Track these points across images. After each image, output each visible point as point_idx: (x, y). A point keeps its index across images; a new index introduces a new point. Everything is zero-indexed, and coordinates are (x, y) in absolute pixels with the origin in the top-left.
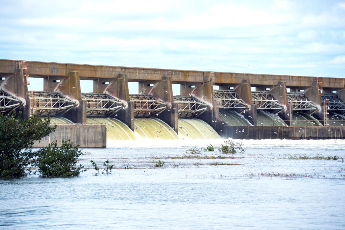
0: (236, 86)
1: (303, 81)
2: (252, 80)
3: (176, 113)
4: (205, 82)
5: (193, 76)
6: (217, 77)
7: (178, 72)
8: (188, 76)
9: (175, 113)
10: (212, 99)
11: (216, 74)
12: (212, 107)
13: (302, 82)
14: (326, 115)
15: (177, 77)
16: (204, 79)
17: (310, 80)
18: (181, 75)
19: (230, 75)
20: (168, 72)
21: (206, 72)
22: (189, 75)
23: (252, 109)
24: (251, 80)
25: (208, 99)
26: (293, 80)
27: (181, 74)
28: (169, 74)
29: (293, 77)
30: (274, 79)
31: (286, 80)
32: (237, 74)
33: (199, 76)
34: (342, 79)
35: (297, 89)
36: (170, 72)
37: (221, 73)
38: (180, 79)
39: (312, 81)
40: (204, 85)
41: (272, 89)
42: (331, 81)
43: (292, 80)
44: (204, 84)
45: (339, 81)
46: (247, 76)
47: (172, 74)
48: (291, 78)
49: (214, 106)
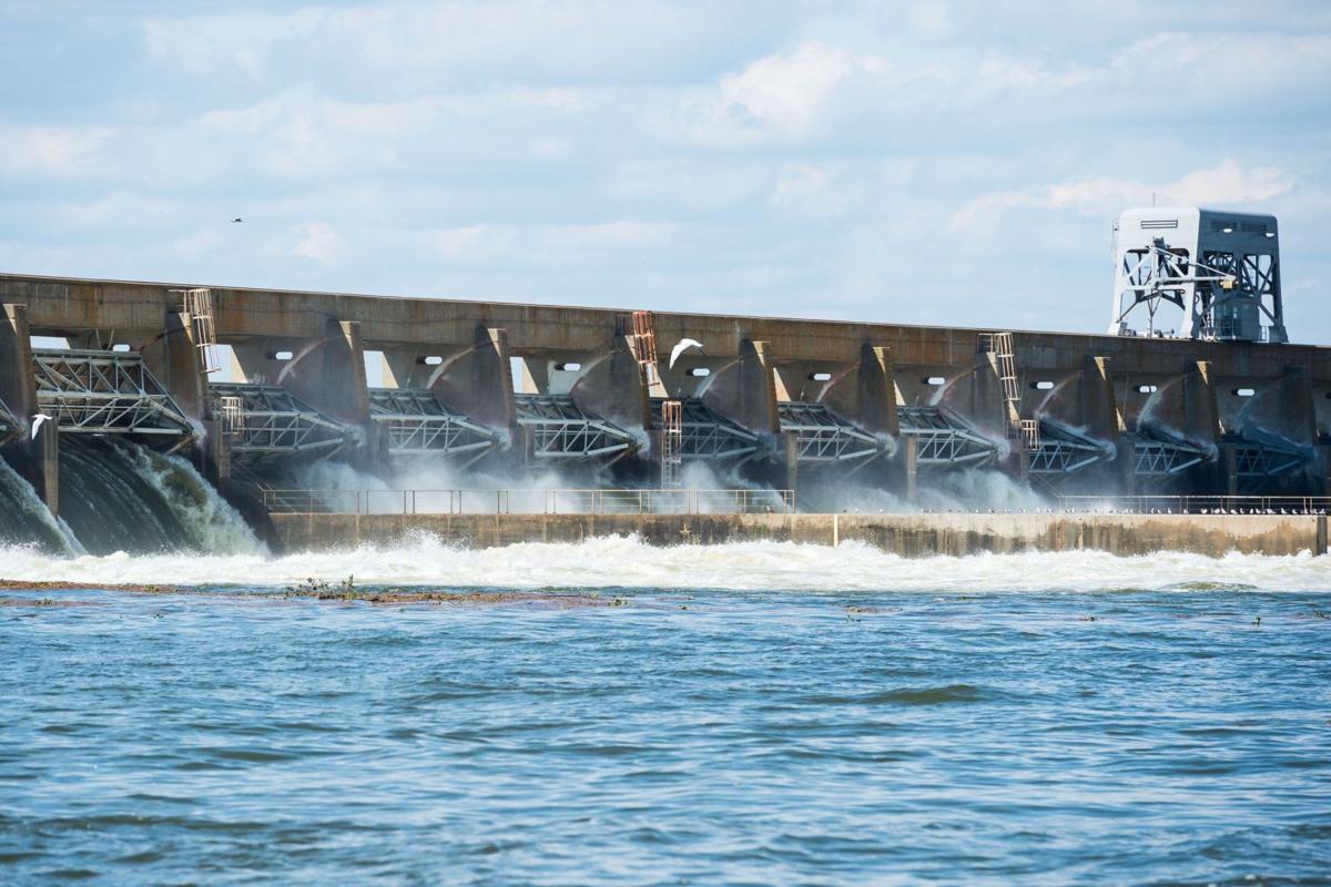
0: (303, 347)
1: (576, 325)
2: (370, 321)
3: (49, 458)
4: (173, 332)
5: (121, 302)
6: (223, 308)
7: (55, 286)
8: (101, 303)
9: (46, 461)
10: (201, 402)
11: (218, 297)
12: (202, 437)
13: (574, 331)
14: (670, 466)
15: (54, 306)
16: (167, 319)
17: (602, 323)
18: (70, 299)
19: (275, 299)
20: (15, 284)
21: (176, 288)
22: (106, 299)
23: (369, 445)
24: (364, 321)
25: (184, 402)
26: (533, 322)
27: (69, 294)
28: (19, 295)
29: (535, 310)
30: (458, 319)
31: (508, 321)
32: (304, 297)
33: (148, 302)
34: (731, 320)
35: (553, 359)
36: (21, 285)
37: (240, 294)
38: (66, 315)
39: (612, 328)
40: (169, 341)
41: (449, 361)
42: (688, 326)
43: (531, 322)
44: (166, 337)
45: (718, 330)
46: (346, 303)
47: (30, 296)
48: (527, 312)
49: (209, 432)
